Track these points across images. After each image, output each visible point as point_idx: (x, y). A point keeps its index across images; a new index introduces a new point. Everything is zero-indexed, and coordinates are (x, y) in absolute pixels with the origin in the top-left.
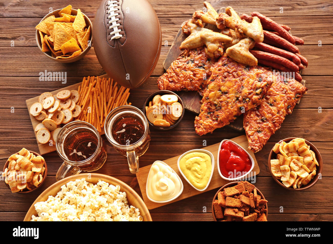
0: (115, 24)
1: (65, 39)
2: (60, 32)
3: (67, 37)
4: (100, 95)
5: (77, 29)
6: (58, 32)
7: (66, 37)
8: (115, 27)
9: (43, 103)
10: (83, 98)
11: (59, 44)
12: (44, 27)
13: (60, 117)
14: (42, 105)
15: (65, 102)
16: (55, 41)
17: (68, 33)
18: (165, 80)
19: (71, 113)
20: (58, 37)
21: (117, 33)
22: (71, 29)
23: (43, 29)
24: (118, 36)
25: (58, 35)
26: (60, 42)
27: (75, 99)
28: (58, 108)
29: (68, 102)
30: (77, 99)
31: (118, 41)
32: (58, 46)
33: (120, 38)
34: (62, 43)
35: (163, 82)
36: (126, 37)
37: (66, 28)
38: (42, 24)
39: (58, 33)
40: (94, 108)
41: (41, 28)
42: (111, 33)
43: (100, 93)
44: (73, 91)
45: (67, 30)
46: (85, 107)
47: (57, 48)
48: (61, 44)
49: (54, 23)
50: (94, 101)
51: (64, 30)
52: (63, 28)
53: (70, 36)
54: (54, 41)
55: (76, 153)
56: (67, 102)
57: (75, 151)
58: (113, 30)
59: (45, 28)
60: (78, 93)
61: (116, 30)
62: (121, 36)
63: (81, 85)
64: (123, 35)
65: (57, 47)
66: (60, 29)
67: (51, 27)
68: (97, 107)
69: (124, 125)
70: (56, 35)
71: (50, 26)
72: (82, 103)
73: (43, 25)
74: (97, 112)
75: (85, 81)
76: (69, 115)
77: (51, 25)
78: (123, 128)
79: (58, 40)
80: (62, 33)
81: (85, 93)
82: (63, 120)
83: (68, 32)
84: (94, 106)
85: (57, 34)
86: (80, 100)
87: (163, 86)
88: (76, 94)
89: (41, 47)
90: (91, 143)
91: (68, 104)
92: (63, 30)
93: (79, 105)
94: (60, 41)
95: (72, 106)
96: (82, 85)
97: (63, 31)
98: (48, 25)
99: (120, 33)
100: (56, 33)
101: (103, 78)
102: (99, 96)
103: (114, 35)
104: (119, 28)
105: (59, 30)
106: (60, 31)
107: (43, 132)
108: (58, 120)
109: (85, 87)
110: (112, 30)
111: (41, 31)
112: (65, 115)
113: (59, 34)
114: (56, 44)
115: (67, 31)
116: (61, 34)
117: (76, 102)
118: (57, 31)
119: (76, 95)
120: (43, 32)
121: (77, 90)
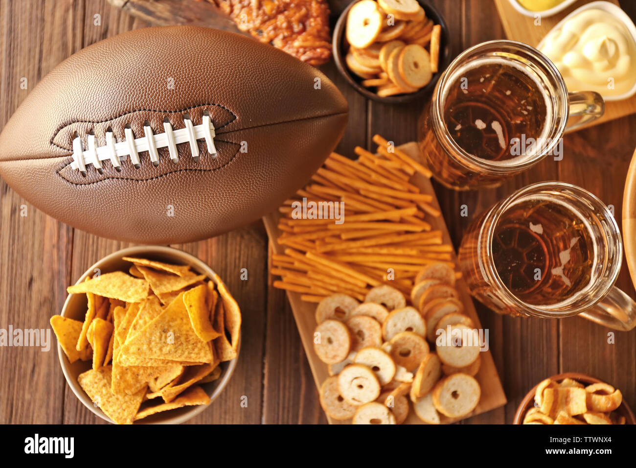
0: (165, 139)
1: (176, 329)
2: (153, 343)
3: (169, 322)
4: (337, 233)
5: (140, 291)
6: (151, 349)
7: (170, 326)
8: (174, 138)
9: (356, 403)
10: (343, 285)
11: (190, 347)
12: (121, 405)
13: (408, 346)
14: (364, 405)
15: (358, 337)
16: (182, 359)
17: (157, 318)
18: (297, 44)
19: (393, 313)
20: (168, 348)
21: (196, 133)
22: (144, 307)
23: (128, 407)
24: (206, 130)
25: (161, 349)
26: (185, 344)
27: (346, 307)
28: (384, 351)
29: (358, 325)
30: (348, 300)
31: (221, 130)
32: (196, 350)
33: (212, 121)
34: (187, 338)
35: (305, 48)
36: (209, 104)
37: (138, 327)
38: (111, 410)
39: (154, 350)
40: (377, 250)
41: (126, 413)
42: (195, 152)
43: (330, 233)
44: (321, 314)
45: (145, 323)
46: (373, 278)
47: (206, 354)
48: (192, 342)
49: (117, 366)
50: (354, 251)
51: (145, 331)
52: (138, 334)
53: (166, 312)
54: (181, 363)
55: (562, 267)
56: (356, 330)
57: (557, 271)
58: (187, 143)
59: (126, 402)
60: (328, 300)
61: (186, 134)
62: (206, 120)
63: (297, 295)
64: (202, 114)
65: (202, 354)
66: (143, 344)
67: (129, 377)
68: (373, 242)
69: (480, 125)
70: (162, 358)
71: (125, 381)
72: (360, 288)
73: (115, 408)
74: (388, 240)
75: (288, 283)
76: (404, 319)
77: (121, 378)
78: (489, 129)
79: (180, 351)
80: (155, 338)
81: (327, 280)
82: (417, 334)
83: (151, 318)
84: (370, 251)
85: (158, 353)
86: (350, 292)
87: (319, 50)
88: (328, 305)
89: (197, 406)
90: (531, 224)
91: (365, 324)
92: (148, 335)
93: (364, 295)
94: (182, 344)
95: (374, 313)
96: (301, 290)
97: (151, 334)
98: (123, 385)
99: (197, 123)
100: (155, 356)
101: (281, 227)
102: (338, 237)
103: (201, 142)
104: (178, 126)
105: (145, 347)
106: (150, 343)
107: (448, 396)
108: (417, 352)
109: (310, 278)
110: (183, 148)
111: (136, 411)
112: (404, 329)
113: (159, 345)
114: (193, 355)
115: (150, 322)
116: (158, 340)
117: (355, 303)
118: (148, 352)
119: (334, 306)
120: (138, 406)
121: (316, 305)
